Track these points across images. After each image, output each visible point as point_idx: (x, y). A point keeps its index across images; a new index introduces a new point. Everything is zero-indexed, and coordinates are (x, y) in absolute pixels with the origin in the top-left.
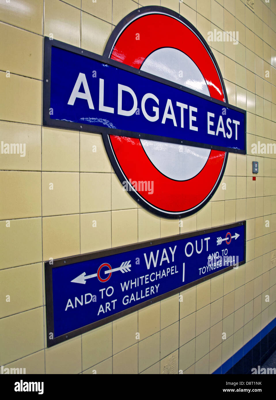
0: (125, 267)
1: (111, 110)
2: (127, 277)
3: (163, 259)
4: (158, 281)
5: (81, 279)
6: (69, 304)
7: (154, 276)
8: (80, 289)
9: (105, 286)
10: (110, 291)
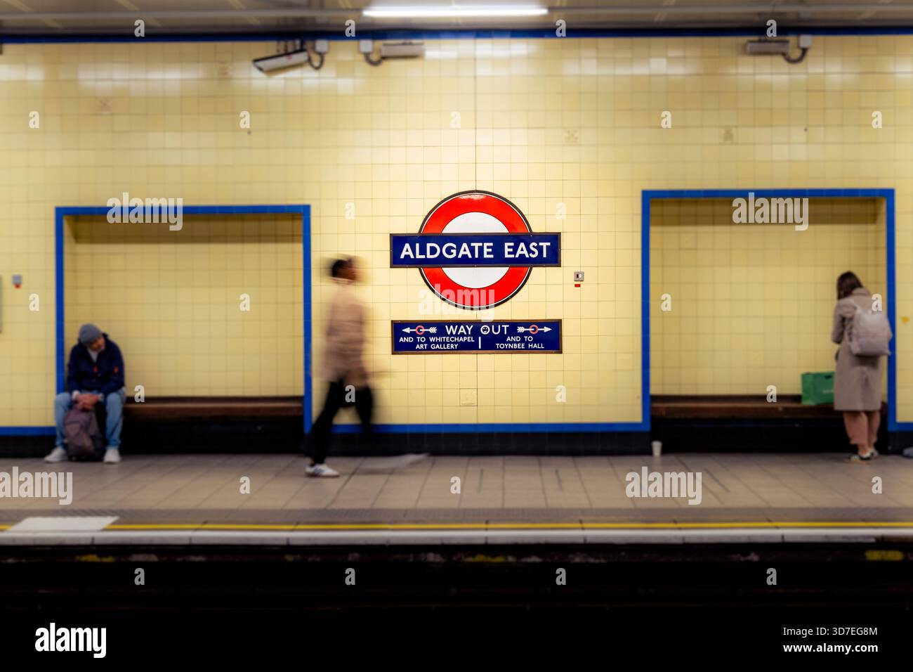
0: (433, 330)
1: (423, 257)
2: (433, 335)
3: (460, 331)
4: (456, 343)
5: (408, 330)
6: (401, 339)
7: (452, 339)
8: (407, 335)
9: (421, 336)
10: (423, 339)
